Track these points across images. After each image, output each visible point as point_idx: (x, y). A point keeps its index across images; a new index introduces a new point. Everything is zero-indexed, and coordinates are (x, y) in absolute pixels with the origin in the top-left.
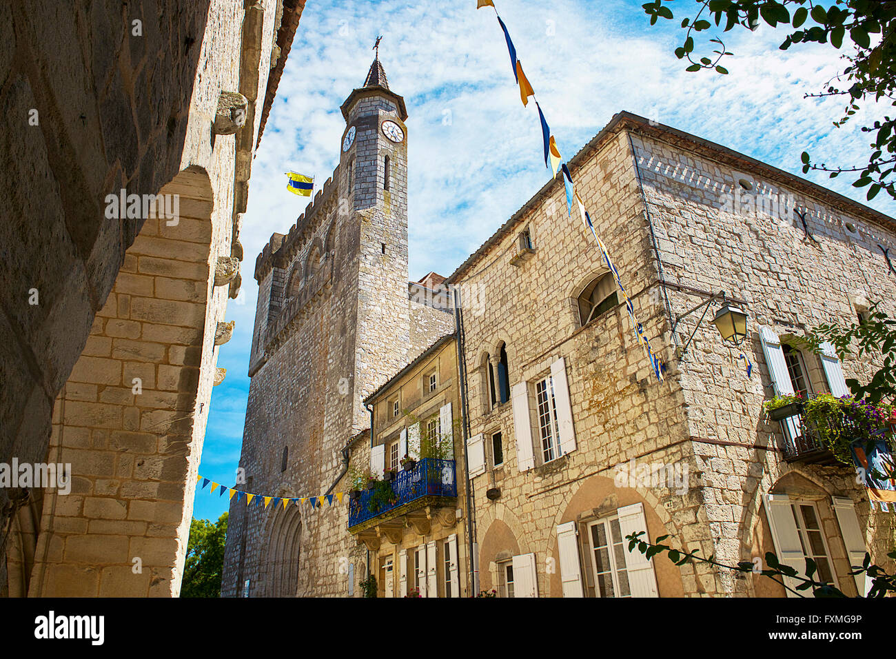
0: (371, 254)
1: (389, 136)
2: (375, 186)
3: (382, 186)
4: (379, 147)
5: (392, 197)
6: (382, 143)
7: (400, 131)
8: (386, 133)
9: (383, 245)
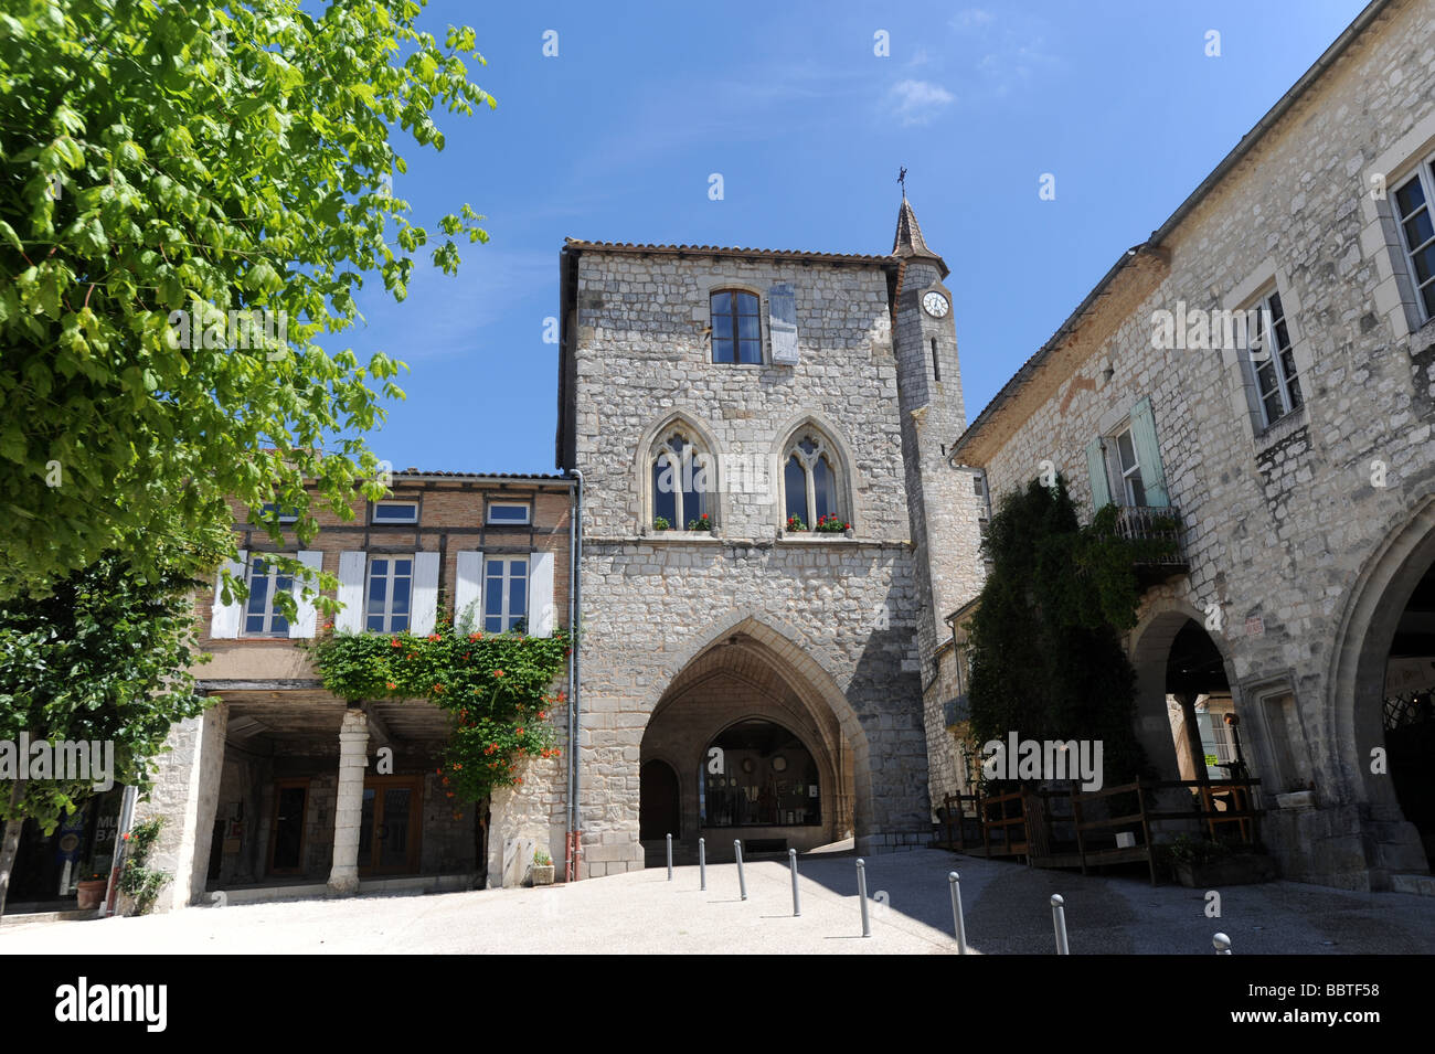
0: (931, 459)
1: (932, 313)
2: (925, 380)
3: (933, 377)
4: (923, 330)
5: (945, 386)
6: (926, 325)
7: (944, 301)
8: (928, 309)
9: (943, 446)
